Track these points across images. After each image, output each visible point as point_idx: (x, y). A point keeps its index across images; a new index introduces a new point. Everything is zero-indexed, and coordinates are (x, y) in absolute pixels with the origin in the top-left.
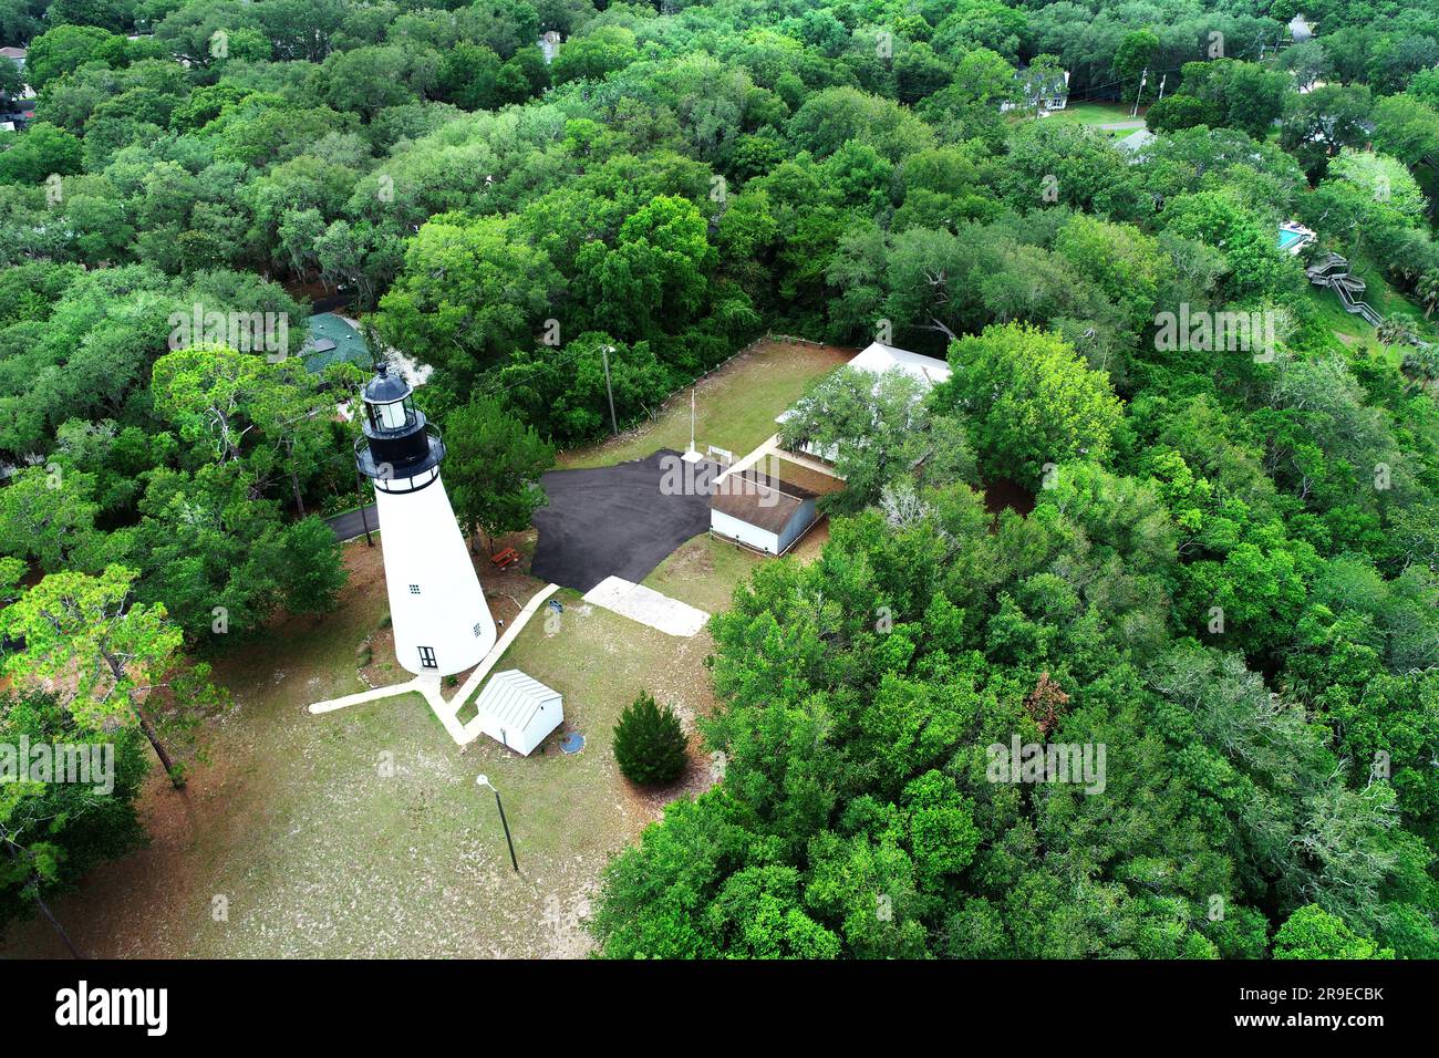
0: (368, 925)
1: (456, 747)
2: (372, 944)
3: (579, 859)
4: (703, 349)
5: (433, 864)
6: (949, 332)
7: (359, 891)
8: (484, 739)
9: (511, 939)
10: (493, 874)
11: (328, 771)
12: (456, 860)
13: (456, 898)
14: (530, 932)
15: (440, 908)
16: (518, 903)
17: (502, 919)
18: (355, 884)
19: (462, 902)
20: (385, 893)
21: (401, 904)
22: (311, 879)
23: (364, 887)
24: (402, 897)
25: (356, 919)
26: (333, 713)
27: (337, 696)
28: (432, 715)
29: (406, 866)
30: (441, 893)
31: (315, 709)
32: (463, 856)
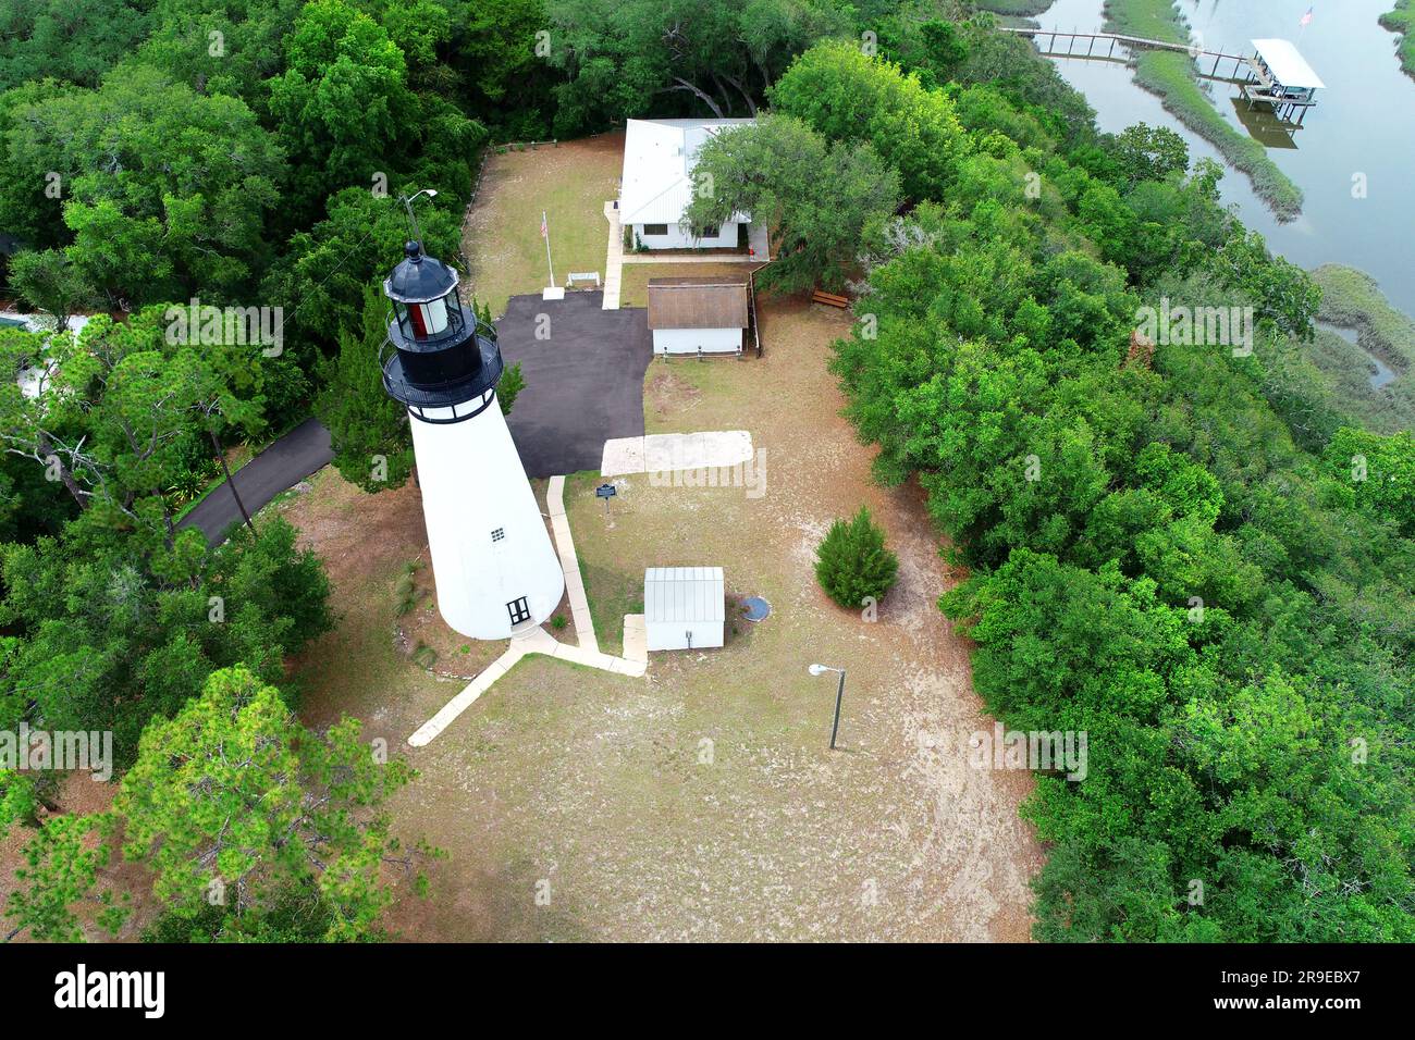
0: (743, 894)
1: (641, 681)
2: (768, 906)
3: (875, 701)
4: (453, 179)
5: (745, 797)
6: (693, 88)
7: (697, 872)
8: (658, 657)
9: (894, 807)
10: (814, 766)
11: (519, 788)
12: (763, 777)
13: (804, 810)
14: (903, 791)
15: (799, 829)
16: (865, 774)
17: (866, 797)
18: (682, 869)
19: (812, 809)
20: (725, 854)
21: (756, 851)
22: (627, 897)
23: (697, 864)
24: (748, 846)
25: (725, 898)
26: (448, 731)
27: (432, 712)
28: (575, 666)
29: (721, 816)
30: (783, 816)
31: (420, 738)
32: (767, 771)
